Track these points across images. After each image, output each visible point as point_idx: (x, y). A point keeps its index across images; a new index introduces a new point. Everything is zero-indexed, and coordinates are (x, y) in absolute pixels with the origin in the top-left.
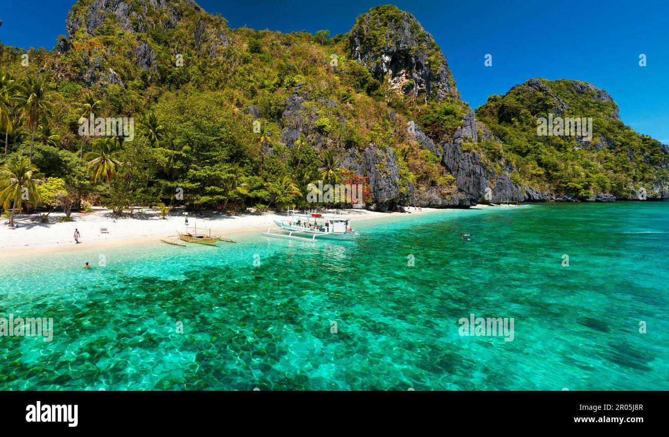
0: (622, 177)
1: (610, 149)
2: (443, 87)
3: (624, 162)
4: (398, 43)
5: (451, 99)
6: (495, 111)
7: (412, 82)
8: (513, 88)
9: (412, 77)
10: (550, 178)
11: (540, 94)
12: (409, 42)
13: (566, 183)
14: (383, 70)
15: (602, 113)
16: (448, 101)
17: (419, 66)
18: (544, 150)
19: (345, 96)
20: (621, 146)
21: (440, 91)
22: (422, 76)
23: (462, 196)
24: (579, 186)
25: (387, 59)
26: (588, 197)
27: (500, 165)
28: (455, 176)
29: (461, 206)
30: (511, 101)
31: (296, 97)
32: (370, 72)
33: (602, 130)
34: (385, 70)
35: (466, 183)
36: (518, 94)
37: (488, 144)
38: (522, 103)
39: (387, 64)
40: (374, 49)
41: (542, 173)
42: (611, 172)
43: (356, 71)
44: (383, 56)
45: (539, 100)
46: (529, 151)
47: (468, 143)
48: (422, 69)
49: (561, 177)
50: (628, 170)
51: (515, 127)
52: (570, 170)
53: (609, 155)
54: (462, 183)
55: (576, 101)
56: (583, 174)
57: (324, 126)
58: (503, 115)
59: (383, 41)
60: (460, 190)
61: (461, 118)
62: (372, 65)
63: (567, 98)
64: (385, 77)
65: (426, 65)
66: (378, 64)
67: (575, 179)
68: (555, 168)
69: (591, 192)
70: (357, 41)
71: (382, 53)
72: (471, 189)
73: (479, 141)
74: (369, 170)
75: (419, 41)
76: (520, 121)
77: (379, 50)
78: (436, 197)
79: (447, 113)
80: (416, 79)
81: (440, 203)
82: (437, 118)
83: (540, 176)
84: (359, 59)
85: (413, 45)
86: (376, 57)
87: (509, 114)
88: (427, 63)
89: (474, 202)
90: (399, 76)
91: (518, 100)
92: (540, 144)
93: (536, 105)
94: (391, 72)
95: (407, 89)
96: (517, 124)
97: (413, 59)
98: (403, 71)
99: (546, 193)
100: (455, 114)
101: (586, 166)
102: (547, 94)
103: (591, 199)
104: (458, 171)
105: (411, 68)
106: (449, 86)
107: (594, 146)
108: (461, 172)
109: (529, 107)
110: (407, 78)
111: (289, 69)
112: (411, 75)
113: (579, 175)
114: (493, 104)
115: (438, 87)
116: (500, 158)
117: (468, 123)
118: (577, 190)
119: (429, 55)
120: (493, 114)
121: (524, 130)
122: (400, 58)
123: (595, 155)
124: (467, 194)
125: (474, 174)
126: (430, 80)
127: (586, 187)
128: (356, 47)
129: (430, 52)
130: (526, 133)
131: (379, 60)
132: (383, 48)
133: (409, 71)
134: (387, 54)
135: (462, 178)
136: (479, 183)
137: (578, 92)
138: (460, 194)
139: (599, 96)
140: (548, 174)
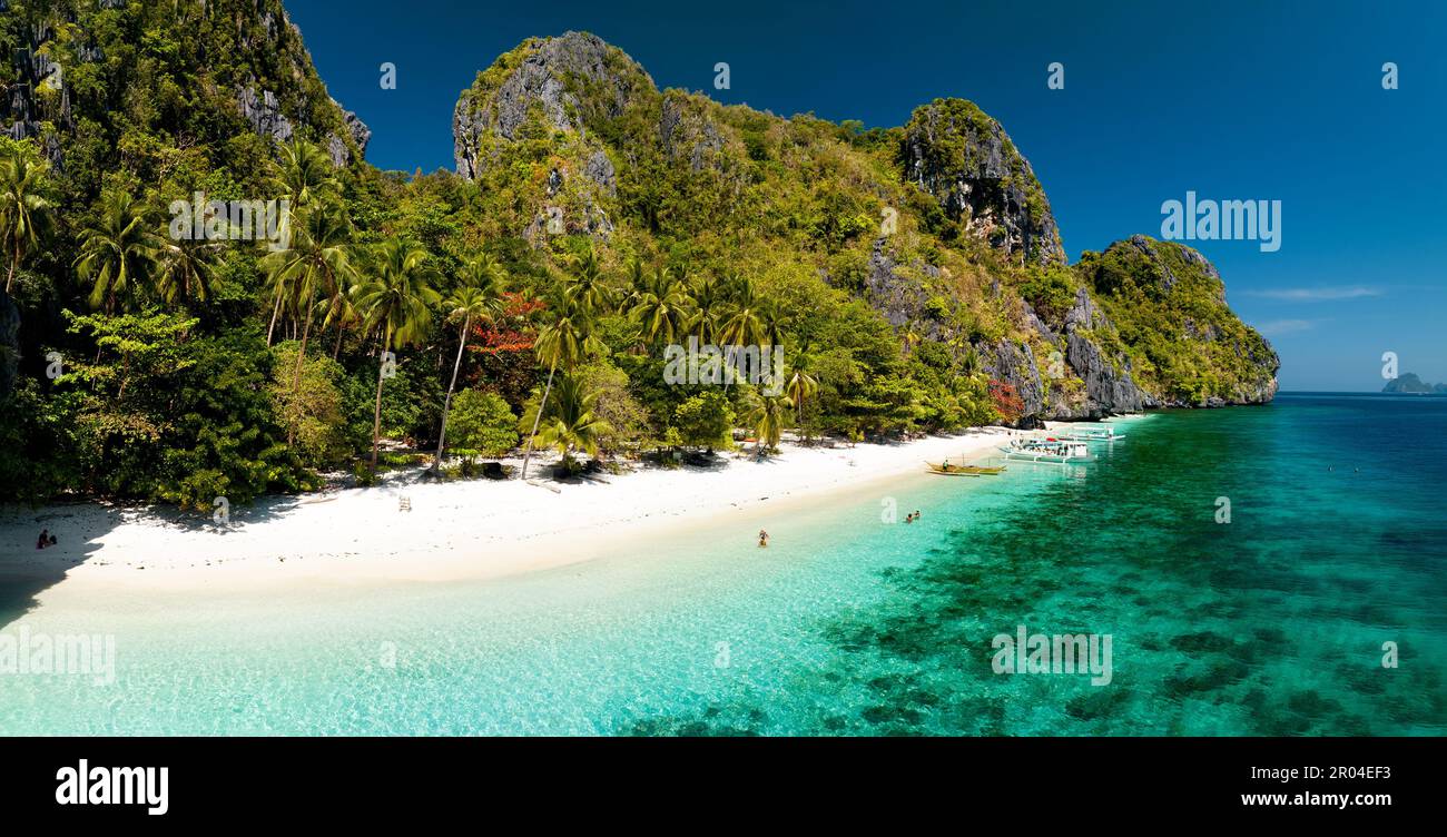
0: (1229, 376)
1: (1218, 340)
2: (1047, 244)
3: (1231, 358)
4: (983, 167)
5: (1058, 264)
6: (1092, 274)
7: (1004, 230)
8: (1114, 245)
9: (1003, 222)
10: (1161, 377)
11: (1147, 259)
12: (999, 168)
13: (1178, 384)
14: (960, 205)
15: (1210, 294)
16: (1053, 267)
17: (1014, 208)
18: (1153, 338)
19: (932, 254)
20: (1229, 337)
21: (1042, 250)
22: (1017, 223)
23: (1093, 405)
24: (1191, 388)
25: (967, 188)
26: (1199, 402)
27: (1118, 361)
28: (1085, 379)
29: (1092, 418)
30: (1111, 262)
31: (881, 258)
32: (940, 206)
33: (1211, 315)
34: (963, 205)
35: (1097, 389)
36: (1120, 254)
37: (1104, 333)
38: (1125, 268)
39: (966, 196)
40: (947, 170)
41: (1152, 369)
42: (1219, 369)
43: (919, 203)
44: (961, 183)
45: (1145, 266)
46: (1136, 339)
47: (1083, 331)
48: (1018, 214)
49: (1172, 376)
50: (1234, 367)
51: (1116, 301)
52: (1181, 367)
53: (1217, 348)
54: (1093, 388)
55: (1183, 273)
56: (1194, 372)
57: (939, 310)
58: (1102, 282)
59: (960, 160)
60: (1091, 398)
61: (1073, 295)
62: (943, 195)
63: (1175, 269)
64: (962, 216)
65: (1023, 209)
66: (952, 194)
67: (1187, 379)
68: (1166, 362)
69: (1202, 394)
70: (917, 150)
71: (959, 179)
72: (1103, 397)
73: (1094, 327)
74: (1008, 374)
75: (1014, 169)
76: (1122, 292)
77: (954, 173)
78: (1064, 408)
79: (1055, 285)
80: (1008, 227)
81: (1069, 415)
82: (1043, 291)
83: (1150, 373)
84: (921, 181)
85: (1004, 173)
86: (949, 183)
87: (1108, 282)
88: (1025, 205)
89: (1107, 413)
90: (984, 217)
91: (1120, 263)
92: (1147, 328)
93: (1141, 273)
94: (970, 209)
95: (995, 239)
96: (1119, 296)
97: (1005, 196)
98: (988, 211)
99: (1157, 396)
100: (1065, 288)
101: (1196, 361)
102: (1153, 260)
103: (1202, 404)
104: (1087, 373)
105: (1001, 209)
106: (1054, 244)
107: (1203, 335)
108: (1091, 374)
109: (1133, 275)
110: (994, 222)
111: (844, 202)
112: (1001, 218)
113: (1191, 374)
114: (1088, 264)
115: (1040, 244)
116: (1117, 352)
117: (1081, 302)
118: (1188, 393)
119: (1028, 195)
120: (1089, 279)
121: (1127, 307)
122: (985, 191)
123: (1204, 347)
124: (1098, 403)
125: (1106, 378)
126: (1029, 231)
127: (1198, 390)
128: (915, 160)
129: (1029, 189)
130: (1130, 312)
131: (954, 189)
132: (961, 171)
133: (998, 212)
134: (967, 181)
135: (1093, 381)
136: (1112, 390)
137: (1187, 262)
138: (1089, 403)
139: (1207, 271)
140: (1158, 371)
